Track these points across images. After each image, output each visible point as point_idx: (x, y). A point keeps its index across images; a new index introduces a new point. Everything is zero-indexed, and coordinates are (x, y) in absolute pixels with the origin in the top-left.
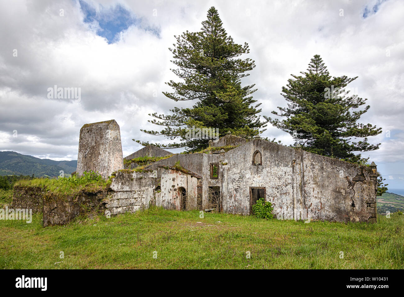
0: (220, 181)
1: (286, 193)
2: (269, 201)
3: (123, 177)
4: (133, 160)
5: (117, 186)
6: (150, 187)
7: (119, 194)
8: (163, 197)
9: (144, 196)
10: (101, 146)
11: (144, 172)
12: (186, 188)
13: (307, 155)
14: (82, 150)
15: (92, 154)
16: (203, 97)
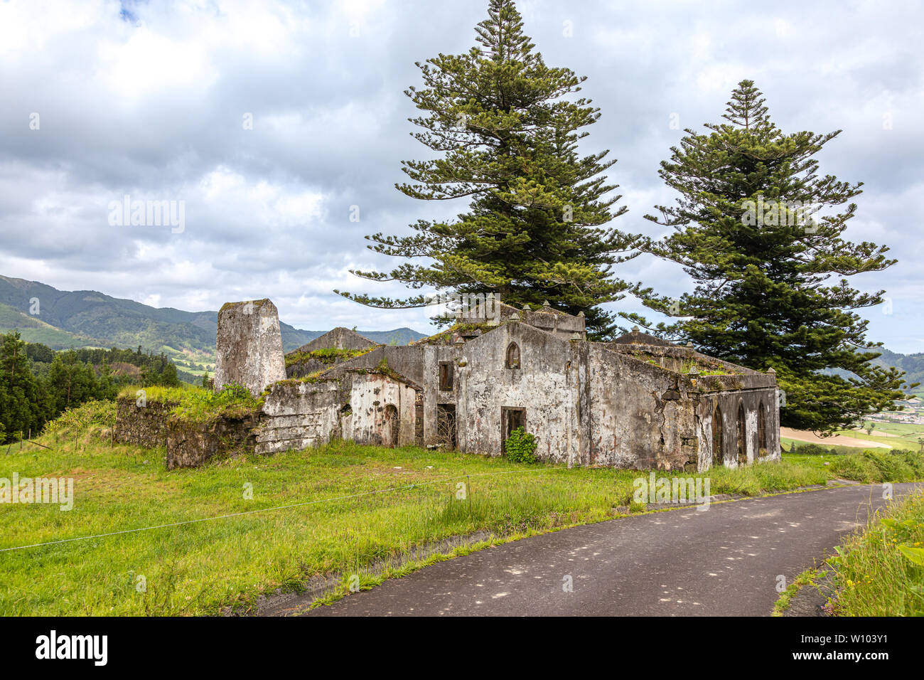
0: (455, 396)
1: (555, 420)
2: (532, 433)
3: (284, 393)
4: (312, 353)
5: (273, 408)
6: (332, 407)
7: (277, 420)
8: (355, 423)
9: (320, 422)
10: (249, 343)
11: (320, 383)
12: (397, 406)
13: (594, 351)
14: (222, 347)
15: (235, 354)
16: (483, 193)
